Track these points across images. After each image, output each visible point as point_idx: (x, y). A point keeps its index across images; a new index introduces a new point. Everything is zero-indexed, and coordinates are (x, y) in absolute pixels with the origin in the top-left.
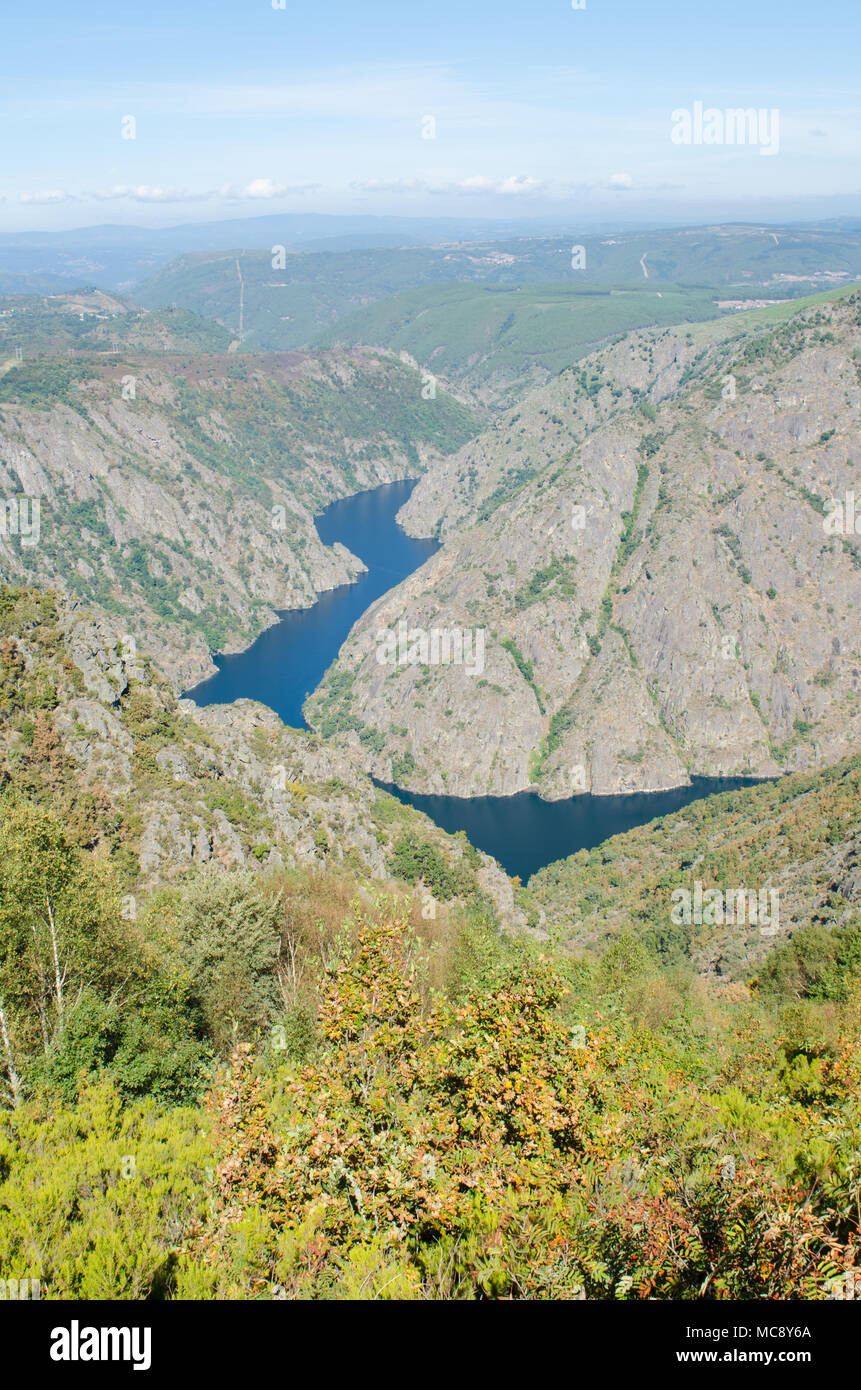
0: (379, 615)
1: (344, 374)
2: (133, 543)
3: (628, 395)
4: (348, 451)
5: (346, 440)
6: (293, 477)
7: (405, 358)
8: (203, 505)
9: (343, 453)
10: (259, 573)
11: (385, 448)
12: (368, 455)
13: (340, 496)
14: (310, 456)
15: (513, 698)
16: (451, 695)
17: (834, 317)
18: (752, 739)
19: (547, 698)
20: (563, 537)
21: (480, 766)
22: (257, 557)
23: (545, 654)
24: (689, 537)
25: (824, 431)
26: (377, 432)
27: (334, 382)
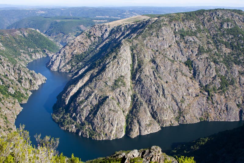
1: (26, 34)
4: (30, 51)
5: (29, 49)
6: (19, 57)
7: (37, 30)
9: (28, 51)
10: (24, 82)
11: (37, 50)
12: (35, 52)
13: (30, 61)
14: (21, 52)
15: (118, 113)
16: (103, 113)
17: (166, 20)
18: (171, 117)
19: (124, 112)
20: (120, 71)
21: (113, 131)
22: (23, 78)
23: (121, 101)
24: (148, 70)
25: (169, 45)
26: (35, 47)
27: (24, 36)
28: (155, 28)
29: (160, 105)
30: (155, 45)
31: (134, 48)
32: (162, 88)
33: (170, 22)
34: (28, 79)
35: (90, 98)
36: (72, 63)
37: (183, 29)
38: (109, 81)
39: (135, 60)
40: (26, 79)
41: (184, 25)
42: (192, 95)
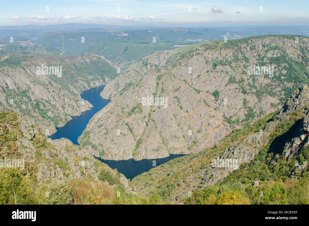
0: (96, 117)
1: (88, 61)
2: (36, 100)
3: (154, 66)
4: (89, 79)
5: (88, 76)
6: (75, 85)
7: (102, 57)
8: (53, 91)
10: (67, 107)
11: (97, 78)
12: (93, 80)
13: (87, 89)
14: (79, 80)
15: (128, 136)
16: (113, 136)
17: (200, 49)
20: (139, 99)
21: (120, 153)
22: (67, 104)
23: (135, 126)
25: (198, 74)
26: (95, 74)
27: (85, 62)
28: (187, 57)
31: (161, 78)
35: (107, 122)
37: (217, 58)
38: (127, 107)
40: (69, 105)
41: (221, 54)
42: (212, 126)
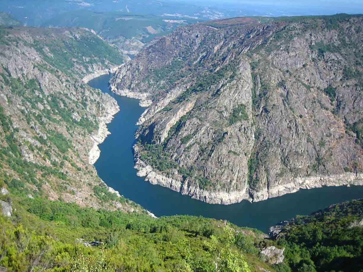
1: (77, 36)
2: (51, 95)
4: (85, 61)
5: (84, 57)
6: (72, 69)
7: (92, 31)
10: (90, 105)
11: (95, 60)
12: (91, 62)
14: (74, 62)
15: (240, 156)
16: (219, 156)
17: (298, 28)
18: (308, 165)
19: (245, 154)
20: (240, 97)
21: (233, 181)
22: (89, 99)
23: (243, 139)
24: (276, 98)
25: (304, 63)
26: (91, 55)
27: (75, 38)
28: (284, 38)
29: (294, 148)
30: (284, 62)
31: (255, 66)
32: (295, 123)
33: (304, 30)
34: (95, 101)
35: (199, 133)
36: (149, 81)
37: (322, 41)
38: (225, 110)
39: (258, 82)
40: (91, 100)
41: (324, 36)
42: (334, 136)
